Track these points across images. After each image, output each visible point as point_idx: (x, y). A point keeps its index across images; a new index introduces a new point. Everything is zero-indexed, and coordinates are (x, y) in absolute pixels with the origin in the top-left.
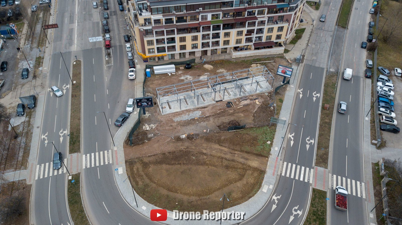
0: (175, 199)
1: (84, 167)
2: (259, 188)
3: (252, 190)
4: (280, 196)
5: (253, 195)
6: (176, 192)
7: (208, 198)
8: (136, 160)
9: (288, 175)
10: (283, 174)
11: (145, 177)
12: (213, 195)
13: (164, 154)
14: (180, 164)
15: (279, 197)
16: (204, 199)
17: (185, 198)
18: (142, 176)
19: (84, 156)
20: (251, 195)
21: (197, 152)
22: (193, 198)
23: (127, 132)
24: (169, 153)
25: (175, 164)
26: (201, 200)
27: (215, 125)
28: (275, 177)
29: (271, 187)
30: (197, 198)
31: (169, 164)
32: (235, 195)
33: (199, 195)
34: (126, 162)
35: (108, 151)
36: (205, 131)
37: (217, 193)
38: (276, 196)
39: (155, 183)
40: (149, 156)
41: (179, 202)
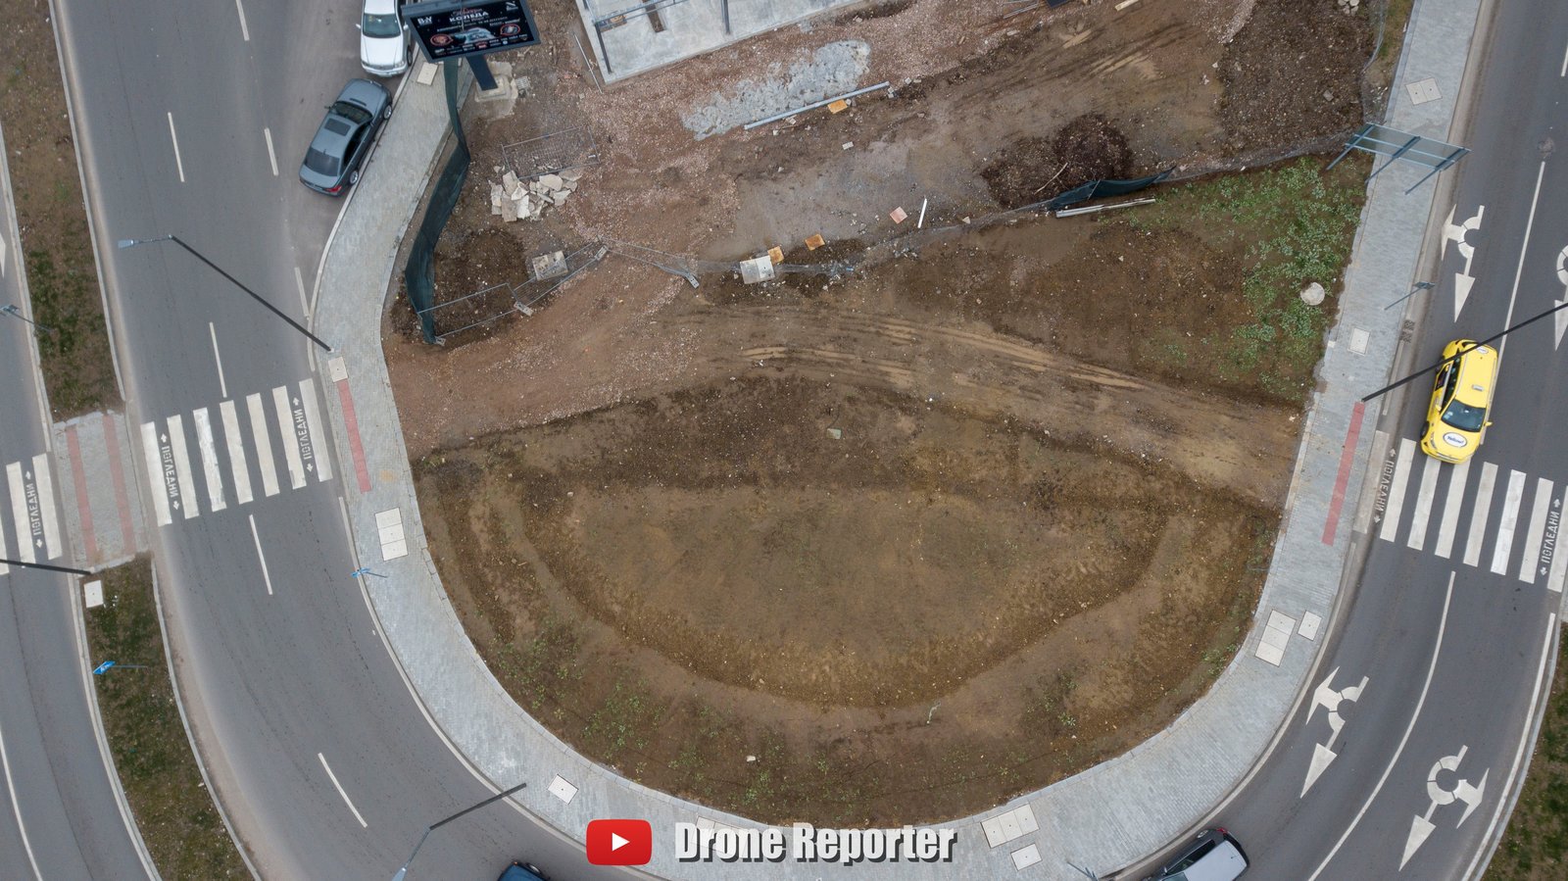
0: (738, 725)
1: (165, 519)
2: (1238, 639)
3: (1195, 655)
4: (1357, 685)
5: (1202, 690)
6: (741, 677)
7: (936, 719)
8: (480, 457)
9: (1416, 540)
10: (1388, 533)
11: (544, 577)
12: (964, 696)
13: (648, 406)
14: (753, 480)
15: (1352, 693)
16: (910, 726)
17: (798, 718)
18: (528, 571)
19: (149, 429)
20: (1188, 686)
21: (853, 392)
22: (846, 720)
23: (392, 242)
24: (680, 396)
25: (723, 478)
26: (891, 728)
27: (968, 164)
28: (1335, 553)
29: (1312, 625)
30: (868, 718)
31: (684, 482)
32: (1091, 694)
33: (881, 700)
34: (418, 468)
35: (294, 393)
36: (899, 215)
37: (984, 684)
38: (1336, 686)
39: (610, 618)
40: (555, 423)
41: (762, 748)
